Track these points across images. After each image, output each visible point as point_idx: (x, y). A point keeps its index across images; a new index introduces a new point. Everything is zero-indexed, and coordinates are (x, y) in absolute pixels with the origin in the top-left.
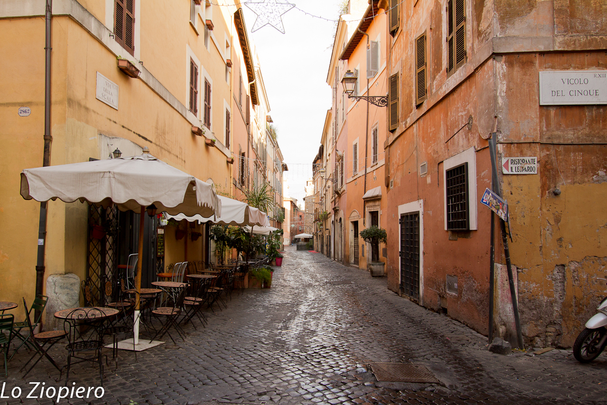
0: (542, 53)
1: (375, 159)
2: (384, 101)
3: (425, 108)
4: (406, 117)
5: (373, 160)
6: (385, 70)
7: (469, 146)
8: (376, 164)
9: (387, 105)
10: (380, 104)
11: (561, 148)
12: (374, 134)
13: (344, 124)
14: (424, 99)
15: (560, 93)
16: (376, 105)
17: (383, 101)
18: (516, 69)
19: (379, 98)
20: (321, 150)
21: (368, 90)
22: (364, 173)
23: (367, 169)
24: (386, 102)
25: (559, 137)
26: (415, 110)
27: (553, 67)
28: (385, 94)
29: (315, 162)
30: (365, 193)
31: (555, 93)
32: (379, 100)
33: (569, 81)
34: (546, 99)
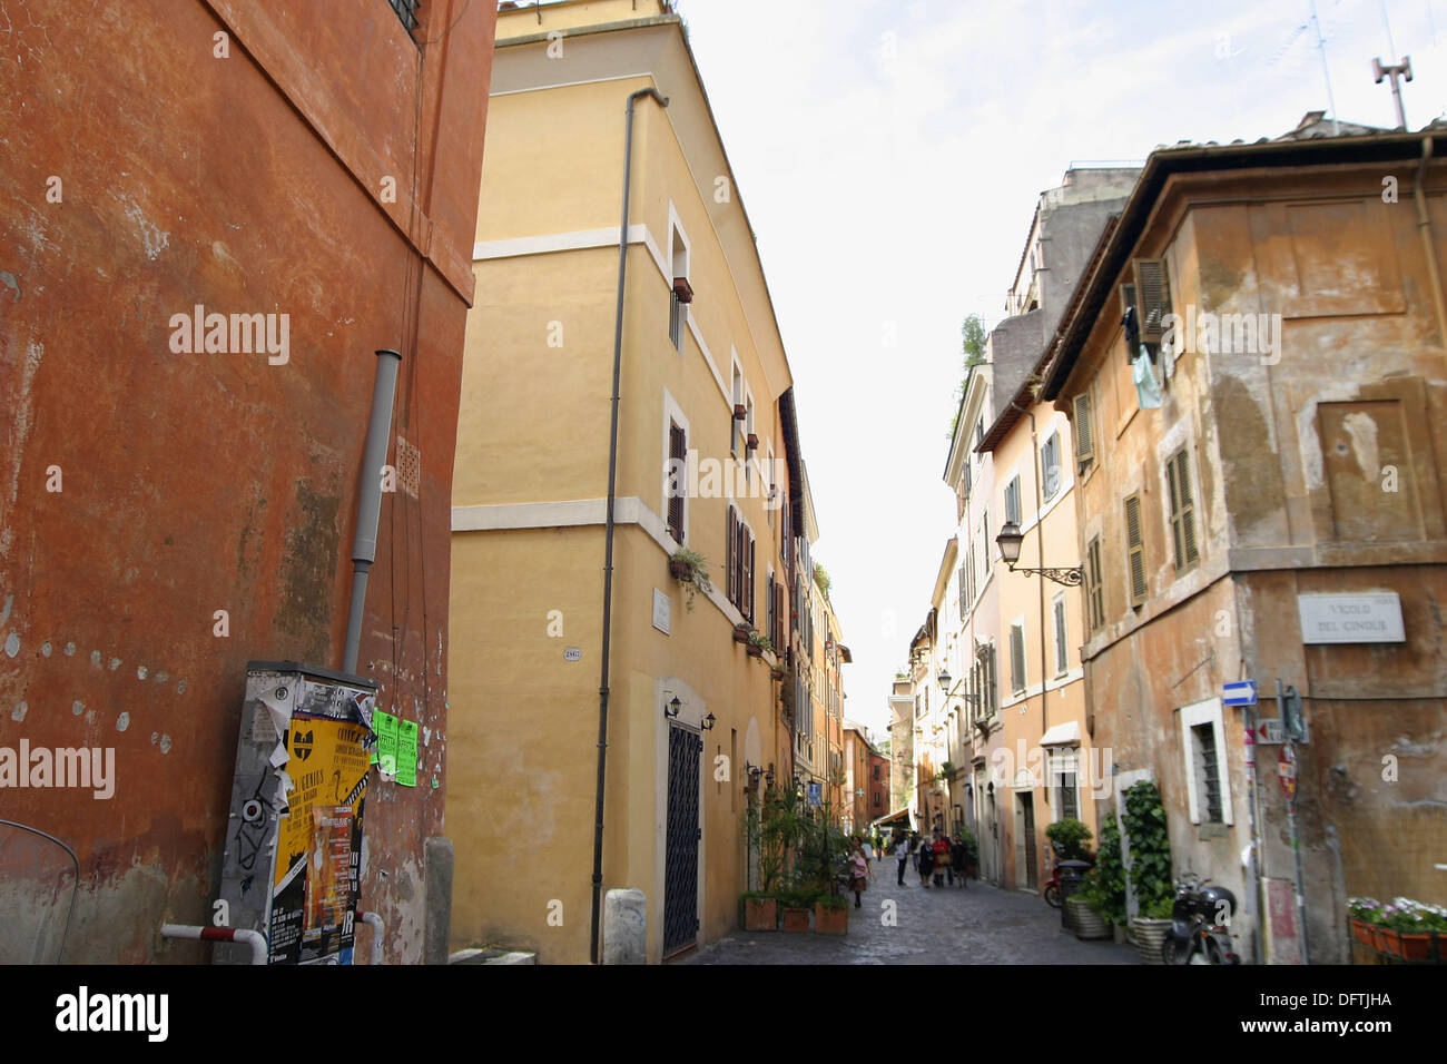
0: (1299, 571)
1: (1063, 665)
2: (1076, 576)
3: (1146, 615)
4: (1116, 620)
5: (1057, 666)
6: (1072, 494)
7: (1214, 695)
8: (1066, 676)
9: (1080, 584)
10: (1068, 583)
11: (1340, 706)
12: (1057, 611)
13: (990, 581)
14: (1144, 598)
15: (1331, 626)
16: (1060, 582)
17: (1074, 577)
18: (1264, 592)
19: (1067, 571)
20: (933, 617)
21: (1040, 521)
22: (1041, 691)
23: (1047, 682)
24: (1078, 578)
25: (1336, 689)
26: (1130, 612)
27: (1317, 589)
28: (1077, 565)
29: (915, 643)
30: (1044, 731)
31: (1323, 626)
32: (1067, 574)
33: (1342, 609)
34: (1311, 634)
